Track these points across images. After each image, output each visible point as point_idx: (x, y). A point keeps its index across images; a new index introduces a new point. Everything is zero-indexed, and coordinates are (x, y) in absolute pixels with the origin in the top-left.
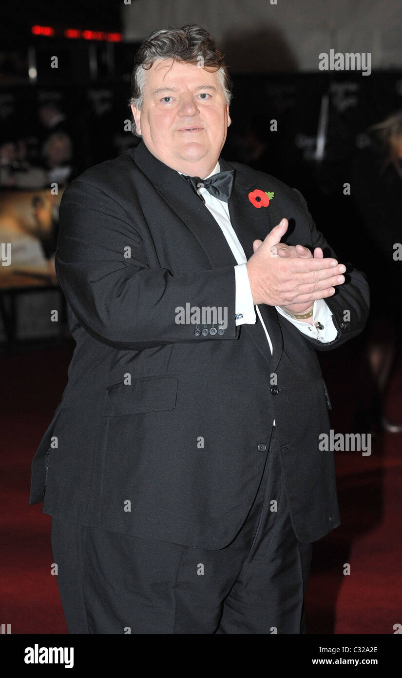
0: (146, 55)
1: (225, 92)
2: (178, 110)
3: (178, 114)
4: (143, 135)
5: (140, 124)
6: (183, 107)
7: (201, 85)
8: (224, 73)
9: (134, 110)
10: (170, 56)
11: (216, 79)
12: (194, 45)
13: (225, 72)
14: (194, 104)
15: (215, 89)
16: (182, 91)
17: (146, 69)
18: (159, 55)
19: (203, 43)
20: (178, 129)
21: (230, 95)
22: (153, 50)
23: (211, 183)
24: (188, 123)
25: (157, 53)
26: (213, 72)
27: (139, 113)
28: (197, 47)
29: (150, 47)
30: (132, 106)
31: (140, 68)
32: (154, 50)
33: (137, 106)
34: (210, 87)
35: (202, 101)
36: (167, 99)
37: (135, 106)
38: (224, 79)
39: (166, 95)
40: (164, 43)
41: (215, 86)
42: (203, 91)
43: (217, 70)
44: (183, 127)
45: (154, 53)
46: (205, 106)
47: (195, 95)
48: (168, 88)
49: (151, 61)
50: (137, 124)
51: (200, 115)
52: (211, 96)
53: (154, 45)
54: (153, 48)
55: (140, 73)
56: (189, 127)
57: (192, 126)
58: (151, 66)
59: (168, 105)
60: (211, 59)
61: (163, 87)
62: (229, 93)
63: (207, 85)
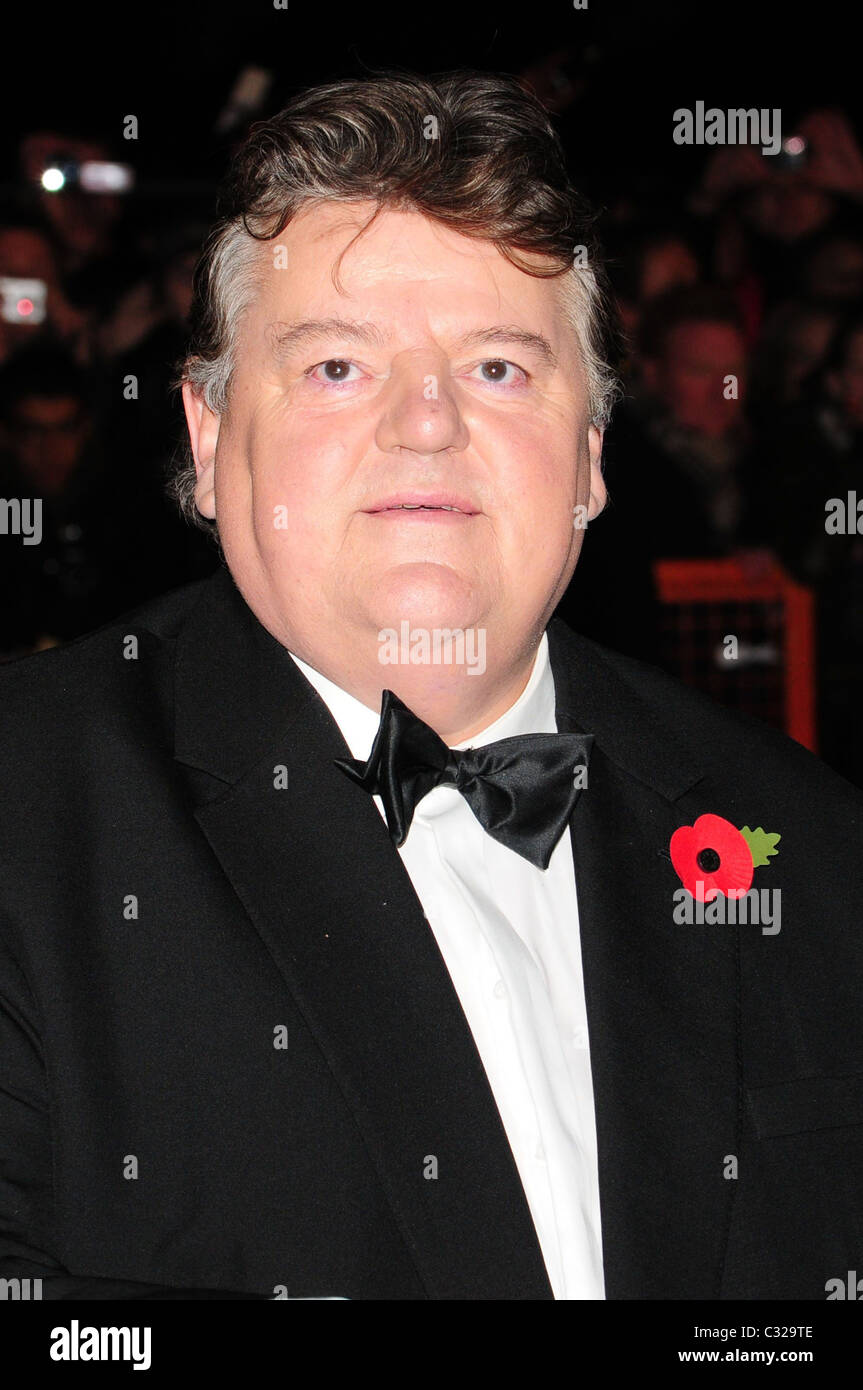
0: (266, 178)
1: (592, 369)
2: (378, 417)
3: (377, 436)
4: (221, 522)
5: (211, 471)
6: (402, 407)
7: (489, 322)
8: (592, 285)
9: (195, 409)
10: (365, 190)
11: (557, 312)
12: (478, 151)
13: (599, 283)
14: (451, 401)
15: (544, 347)
16: (407, 339)
17: (256, 237)
18: (322, 179)
19: (514, 147)
20: (370, 505)
21: (611, 383)
22: (299, 157)
23: (485, 772)
24: (419, 479)
25: (315, 172)
26: (545, 277)
27: (214, 424)
28: (488, 159)
29: (285, 147)
30: (186, 391)
31: (234, 229)
32: (301, 160)
33: (207, 395)
34: (529, 339)
35: (489, 393)
36: (336, 369)
37: (198, 393)
38: (589, 310)
39: (337, 349)
40: (349, 131)
41: (548, 336)
42: (496, 351)
43: (564, 271)
44: (392, 493)
45: (301, 170)
46: (496, 418)
47: (458, 363)
48: (348, 322)
49: (283, 204)
50: (199, 470)
51: (470, 448)
52: (527, 374)
53: (301, 139)
54: (298, 148)
55: (233, 254)
56: (422, 495)
57: (429, 493)
58: (281, 228)
59: (340, 394)
60: (538, 219)
61: (325, 317)
62: (605, 375)
63: (514, 330)
